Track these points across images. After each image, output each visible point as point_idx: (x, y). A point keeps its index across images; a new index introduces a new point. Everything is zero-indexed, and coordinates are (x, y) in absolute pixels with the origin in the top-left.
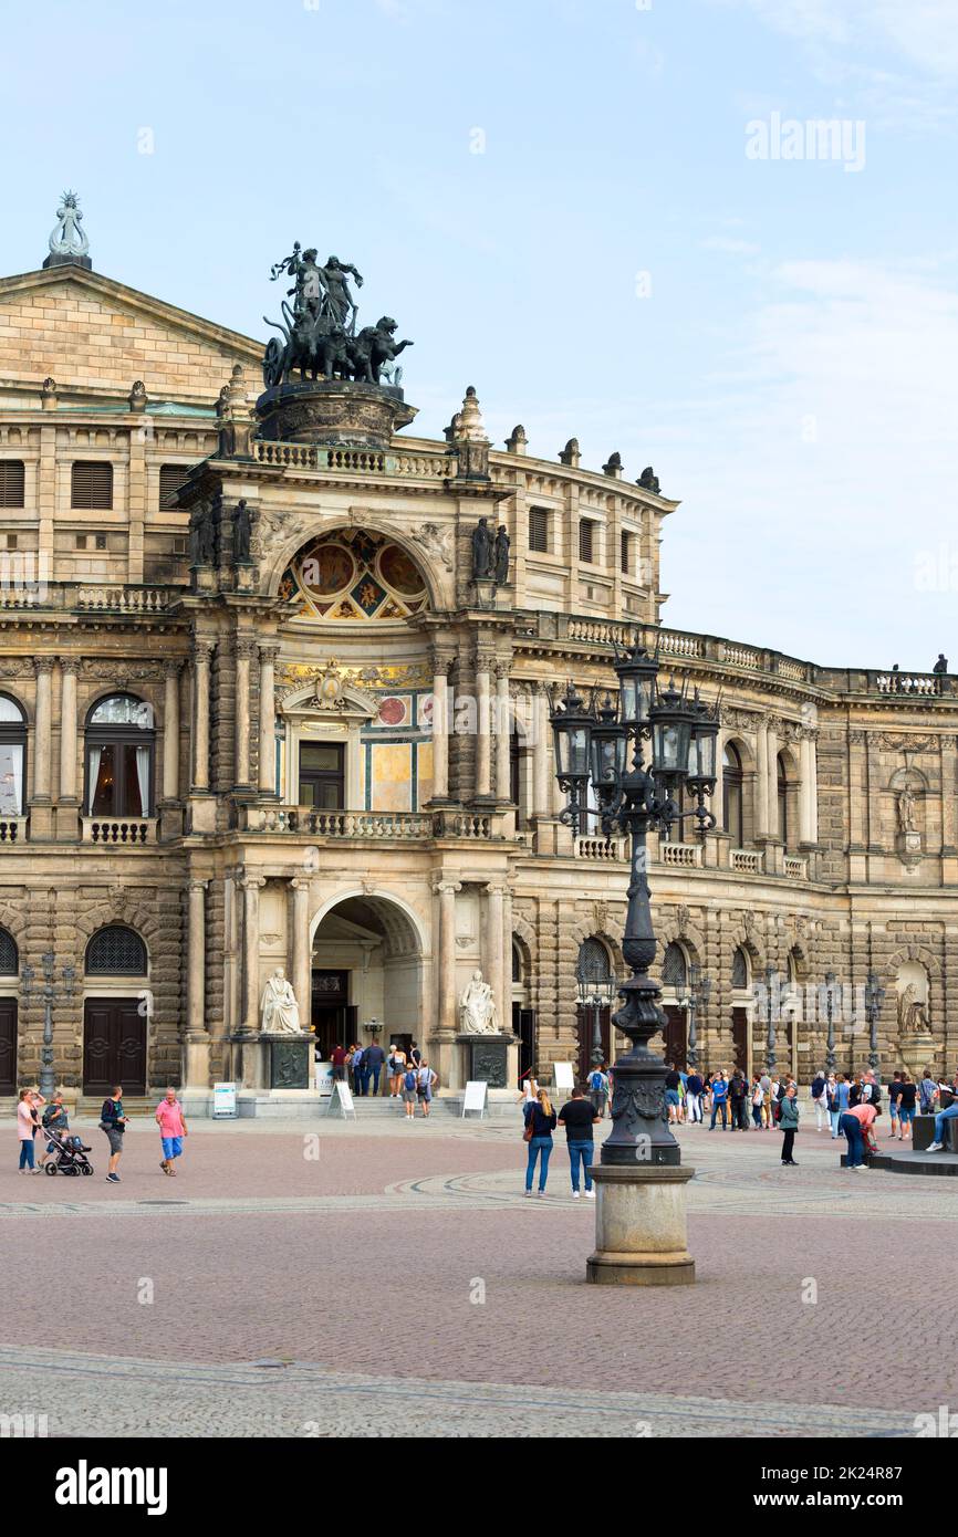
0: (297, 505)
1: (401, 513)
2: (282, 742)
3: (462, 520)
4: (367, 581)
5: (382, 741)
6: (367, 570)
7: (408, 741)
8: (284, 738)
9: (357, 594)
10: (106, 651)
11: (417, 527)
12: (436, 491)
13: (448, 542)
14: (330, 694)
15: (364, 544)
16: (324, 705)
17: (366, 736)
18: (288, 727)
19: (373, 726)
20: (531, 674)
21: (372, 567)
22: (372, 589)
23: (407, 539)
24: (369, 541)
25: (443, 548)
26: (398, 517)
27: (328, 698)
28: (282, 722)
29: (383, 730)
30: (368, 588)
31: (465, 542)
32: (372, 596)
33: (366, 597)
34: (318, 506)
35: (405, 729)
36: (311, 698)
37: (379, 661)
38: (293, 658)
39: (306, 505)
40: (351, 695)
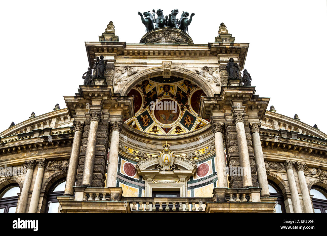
0: (135, 63)
1: (190, 64)
2: (143, 190)
3: (221, 63)
4: (187, 114)
5: (199, 186)
6: (186, 109)
7: (211, 182)
8: (144, 188)
9: (183, 122)
10: (57, 155)
11: (199, 70)
12: (206, 52)
13: (217, 75)
14: (166, 162)
15: (182, 96)
16: (164, 168)
17: (190, 185)
18: (146, 182)
19: (194, 179)
20: (282, 157)
21: (188, 108)
22: (189, 117)
23: (193, 74)
24: (183, 93)
25: (214, 77)
26: (188, 66)
27: (167, 165)
28: (143, 180)
29: (199, 180)
30: (188, 118)
31: (224, 72)
32: (190, 120)
33: (187, 122)
34: (146, 63)
35: (210, 177)
36: (157, 165)
37: (195, 148)
38: (150, 151)
39: (140, 63)
40: (179, 162)
